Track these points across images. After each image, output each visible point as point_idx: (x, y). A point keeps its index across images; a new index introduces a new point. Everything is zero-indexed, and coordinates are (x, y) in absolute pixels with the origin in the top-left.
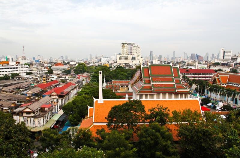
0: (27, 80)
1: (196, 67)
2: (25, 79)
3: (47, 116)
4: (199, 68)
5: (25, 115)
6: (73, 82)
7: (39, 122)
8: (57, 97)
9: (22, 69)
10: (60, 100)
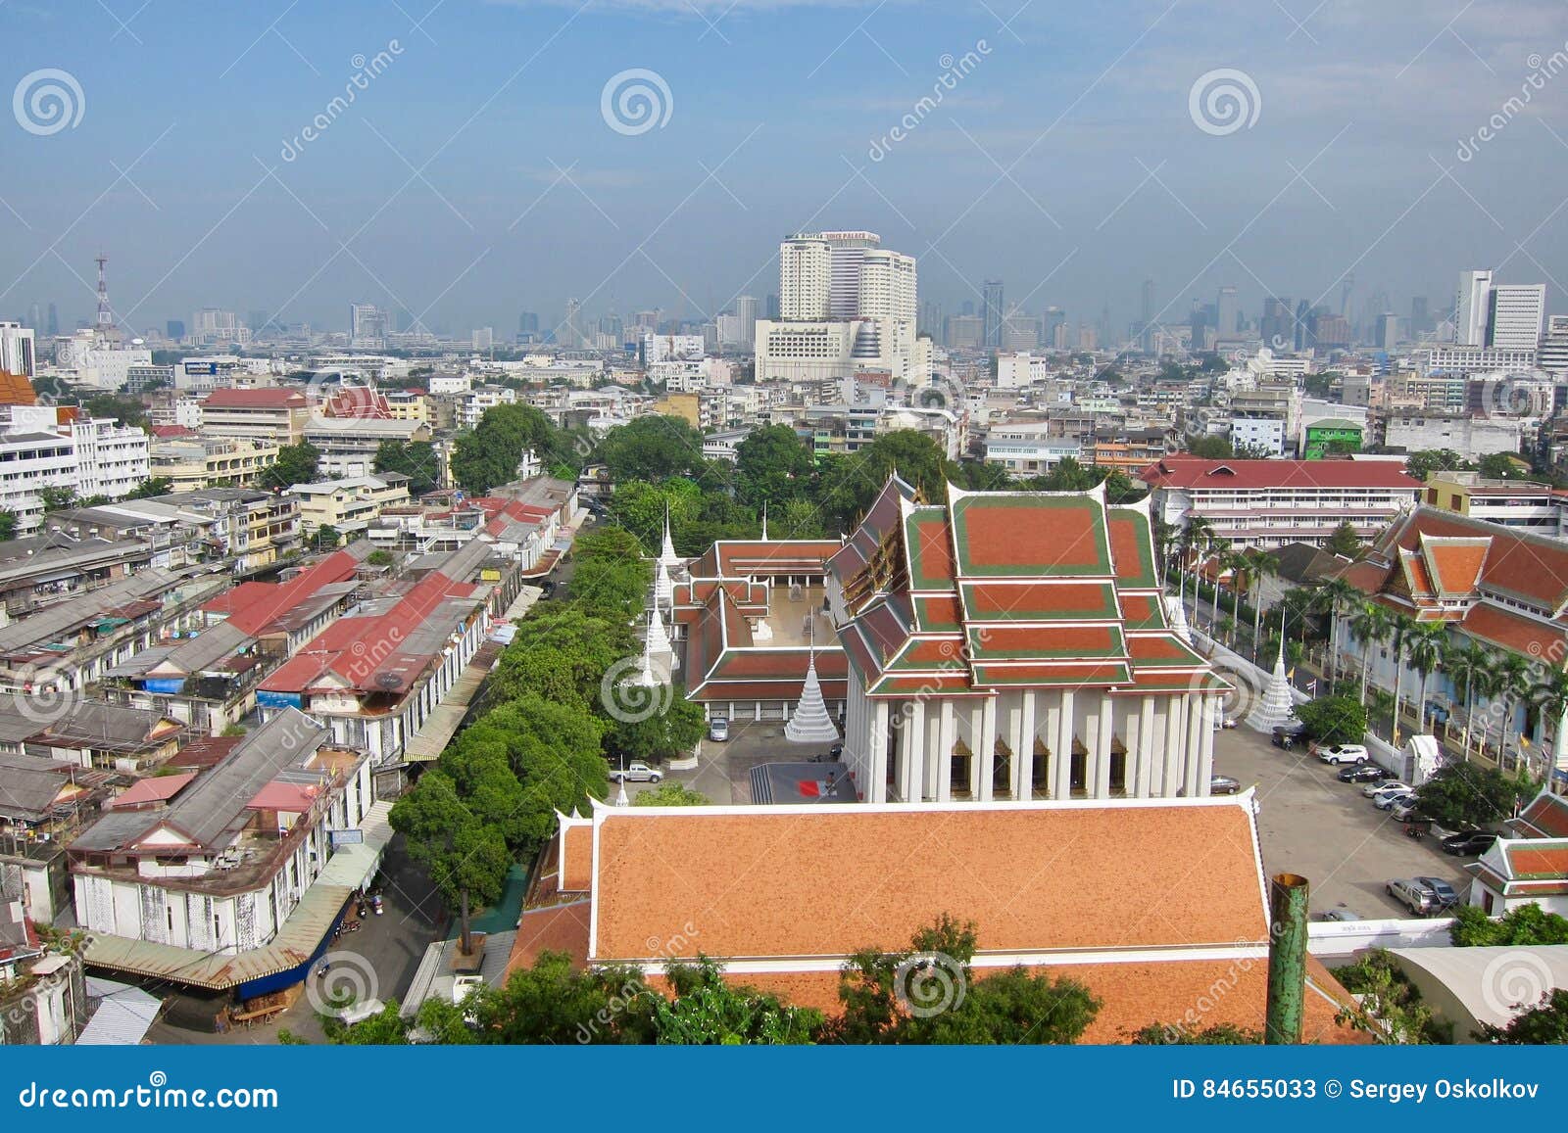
0: (141, 540)
1: (1293, 422)
2: (124, 532)
3: (295, 867)
4: (1309, 430)
5: (149, 869)
6: (455, 570)
7: (244, 917)
8: (353, 706)
9: (101, 457)
10: (374, 730)
